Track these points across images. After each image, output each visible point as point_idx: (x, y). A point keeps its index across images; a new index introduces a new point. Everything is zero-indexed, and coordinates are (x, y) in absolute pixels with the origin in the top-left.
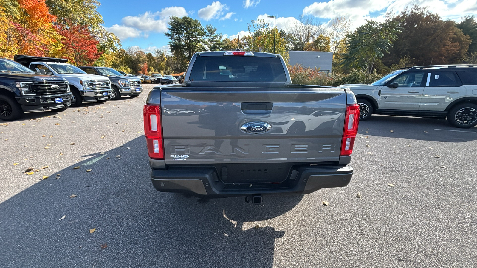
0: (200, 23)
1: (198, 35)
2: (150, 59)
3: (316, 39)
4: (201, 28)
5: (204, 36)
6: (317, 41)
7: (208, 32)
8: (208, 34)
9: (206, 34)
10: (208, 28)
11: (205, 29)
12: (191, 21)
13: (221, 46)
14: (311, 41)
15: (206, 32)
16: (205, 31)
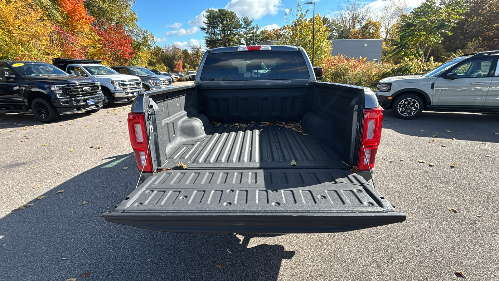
0: (235, 14)
1: (234, 28)
2: (186, 56)
3: (363, 24)
4: (237, 20)
5: (240, 28)
6: (365, 27)
7: (244, 24)
8: (244, 26)
9: (242, 26)
10: (244, 19)
11: (241, 21)
12: (226, 13)
13: (258, 38)
14: (358, 27)
15: (242, 24)
16: (241, 22)
